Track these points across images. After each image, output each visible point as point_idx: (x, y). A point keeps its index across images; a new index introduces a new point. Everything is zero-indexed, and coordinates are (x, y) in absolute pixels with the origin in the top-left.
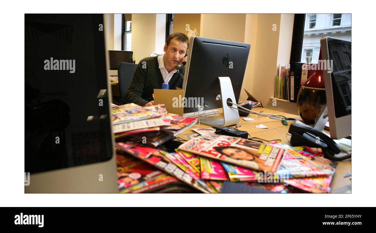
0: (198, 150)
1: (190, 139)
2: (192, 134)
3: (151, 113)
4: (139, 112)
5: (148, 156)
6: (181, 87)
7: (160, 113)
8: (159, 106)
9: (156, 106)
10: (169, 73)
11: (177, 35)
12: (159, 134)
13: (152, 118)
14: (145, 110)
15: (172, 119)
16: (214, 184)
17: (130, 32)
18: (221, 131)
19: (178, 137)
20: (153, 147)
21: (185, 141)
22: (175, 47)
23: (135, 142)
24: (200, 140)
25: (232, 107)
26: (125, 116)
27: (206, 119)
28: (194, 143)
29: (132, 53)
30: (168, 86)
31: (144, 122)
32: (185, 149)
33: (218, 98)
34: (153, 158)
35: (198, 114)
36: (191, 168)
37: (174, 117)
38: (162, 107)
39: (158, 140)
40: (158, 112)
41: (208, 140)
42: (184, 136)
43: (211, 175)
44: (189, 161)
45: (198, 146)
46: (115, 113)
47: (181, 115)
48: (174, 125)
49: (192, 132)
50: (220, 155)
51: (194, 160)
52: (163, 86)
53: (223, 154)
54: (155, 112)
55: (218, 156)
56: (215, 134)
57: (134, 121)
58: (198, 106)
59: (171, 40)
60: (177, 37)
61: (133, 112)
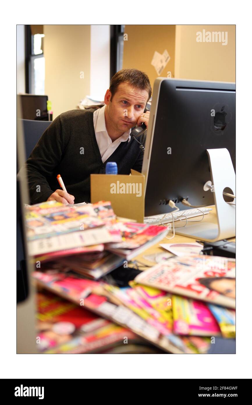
0: (169, 283)
1: (157, 263)
2: (161, 253)
3: (88, 220)
4: (66, 217)
5: (85, 294)
6: (139, 169)
7: (102, 218)
8: (101, 205)
9: (96, 206)
10: (113, 141)
11: (132, 76)
12: (101, 256)
13: (88, 228)
14: (77, 215)
15: (124, 228)
16: (197, 341)
17: (41, 56)
18: (212, 248)
19: (135, 261)
20: (91, 279)
21: (147, 266)
22: (127, 98)
23: (61, 271)
24: (173, 267)
25: (233, 203)
26: (43, 225)
27: (186, 227)
28: (163, 272)
29: (46, 98)
30: (116, 168)
31: (76, 235)
32: (146, 282)
33: (208, 186)
34: (93, 298)
35: (171, 217)
36: (157, 314)
37: (127, 224)
38: (106, 207)
39: (100, 267)
40: (99, 218)
41: (187, 265)
42: (146, 258)
43: (192, 327)
44: (153, 302)
45: (170, 277)
47: (140, 221)
48: (128, 240)
49: (161, 251)
50: (206, 291)
51: (162, 300)
52: (107, 168)
53: (211, 290)
54: (94, 217)
55: (204, 294)
56: (202, 253)
57: (58, 234)
58: (170, 202)
59: (119, 85)
60: (131, 79)
61: (56, 218)
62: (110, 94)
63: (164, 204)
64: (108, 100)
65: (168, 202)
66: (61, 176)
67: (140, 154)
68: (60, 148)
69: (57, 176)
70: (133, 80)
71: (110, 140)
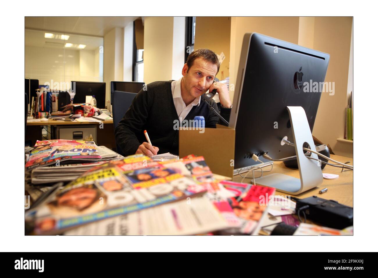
3: (181, 182)
4: (153, 177)
9: (187, 161)
10: (187, 106)
11: (205, 53)
14: (166, 173)
17: (142, 62)
18: (308, 206)
22: (201, 70)
25: (311, 157)
26: (122, 189)
27: (261, 177)
33: (285, 141)
46: (101, 180)
57: (140, 207)
58: (254, 156)
59: (194, 59)
60: (205, 55)
61: (141, 177)
62: (186, 67)
63: (248, 157)
64: (185, 73)
65: (251, 156)
66: (147, 132)
67: (209, 116)
68: (146, 110)
69: (144, 132)
70: (207, 56)
71: (184, 105)
